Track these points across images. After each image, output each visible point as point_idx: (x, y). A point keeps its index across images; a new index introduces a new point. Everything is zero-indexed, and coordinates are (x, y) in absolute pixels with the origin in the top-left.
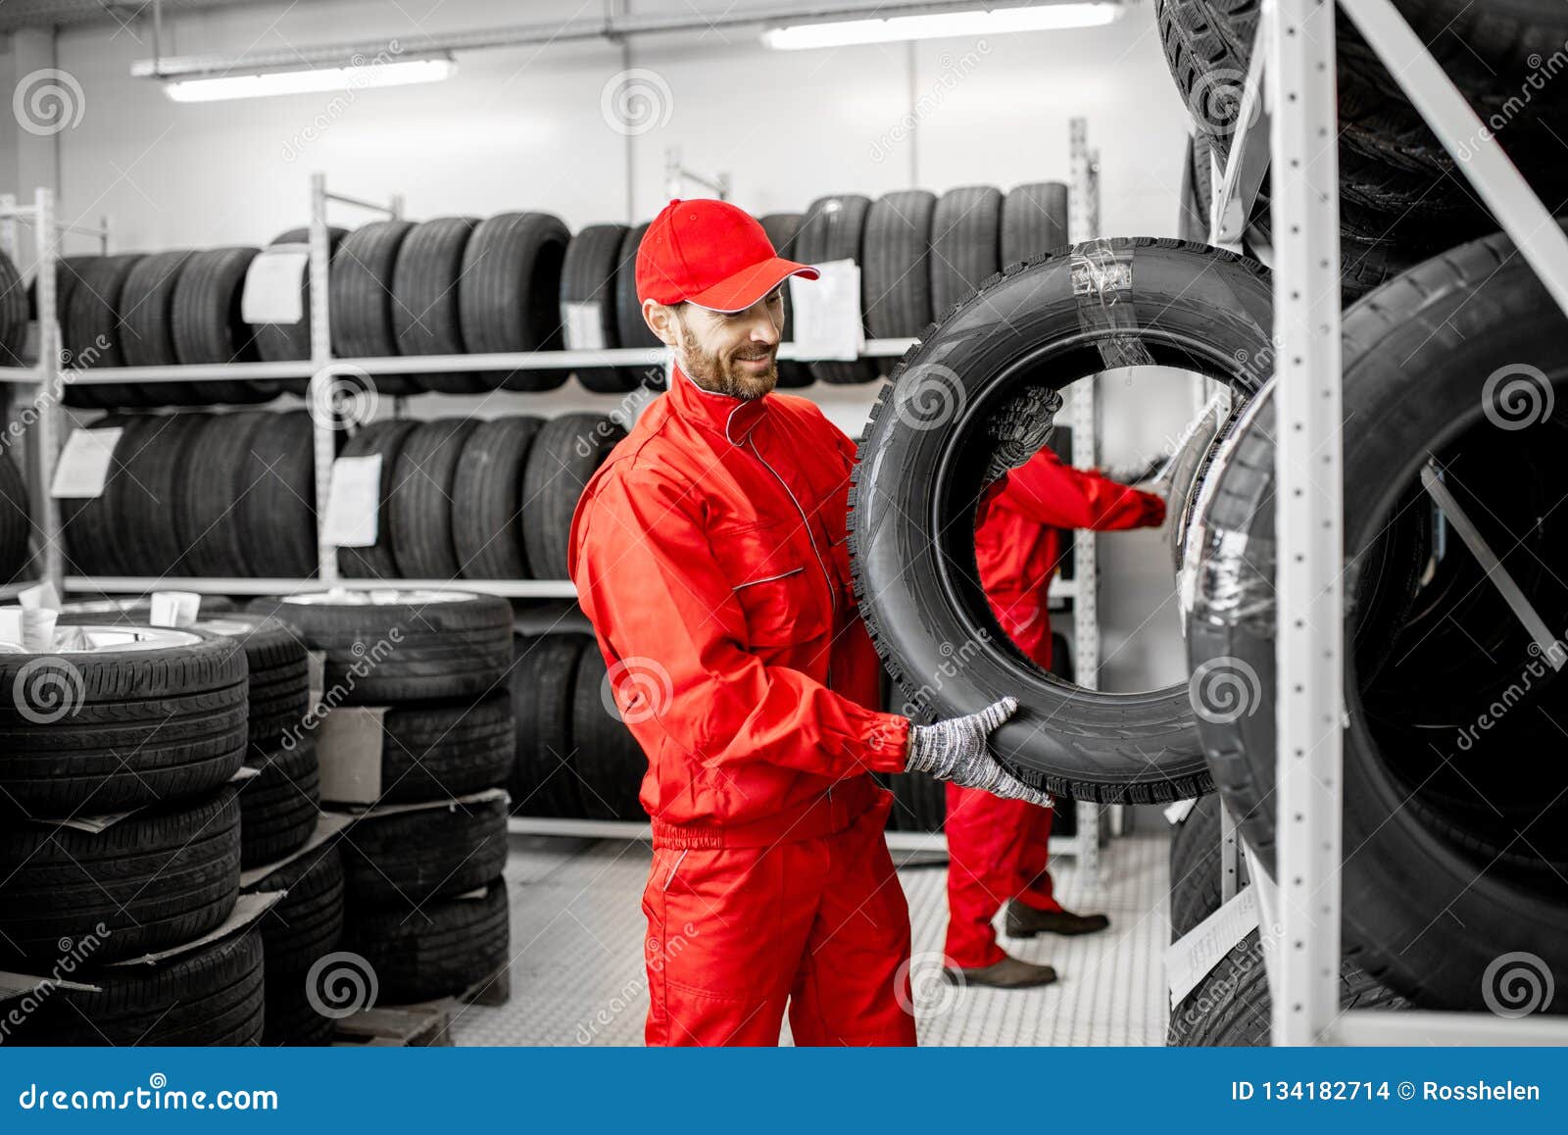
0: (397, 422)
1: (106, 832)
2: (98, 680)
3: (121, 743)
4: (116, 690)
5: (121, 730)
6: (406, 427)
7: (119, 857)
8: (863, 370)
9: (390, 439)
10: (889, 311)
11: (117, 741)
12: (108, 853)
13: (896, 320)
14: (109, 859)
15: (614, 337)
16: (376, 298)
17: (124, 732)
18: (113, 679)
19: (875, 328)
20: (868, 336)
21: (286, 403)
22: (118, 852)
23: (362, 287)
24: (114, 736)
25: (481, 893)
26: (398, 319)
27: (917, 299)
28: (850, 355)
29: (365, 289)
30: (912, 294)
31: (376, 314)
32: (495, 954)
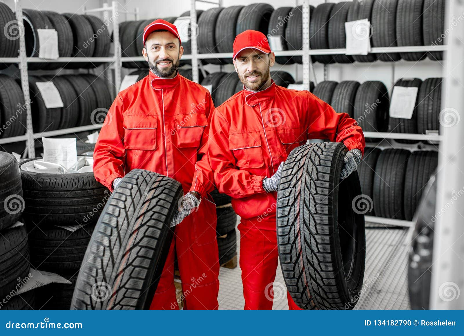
0: (221, 73)
1: (77, 231)
2: (71, 183)
3: (80, 204)
4: (78, 187)
5: (80, 199)
6: (222, 74)
7: (82, 239)
8: (371, 58)
9: (216, 79)
10: (380, 37)
11: (79, 203)
12: (78, 237)
13: (382, 41)
14: (79, 239)
15: (286, 47)
16: (210, 34)
17: (81, 200)
18: (77, 183)
19: (375, 43)
20: (372, 46)
21: (186, 67)
22: (82, 237)
23: (206, 30)
24: (78, 201)
25: (225, 236)
26: (217, 41)
27: (390, 33)
28: (365, 53)
29: (207, 31)
30: (388, 31)
31: (210, 39)
32: (230, 255)
